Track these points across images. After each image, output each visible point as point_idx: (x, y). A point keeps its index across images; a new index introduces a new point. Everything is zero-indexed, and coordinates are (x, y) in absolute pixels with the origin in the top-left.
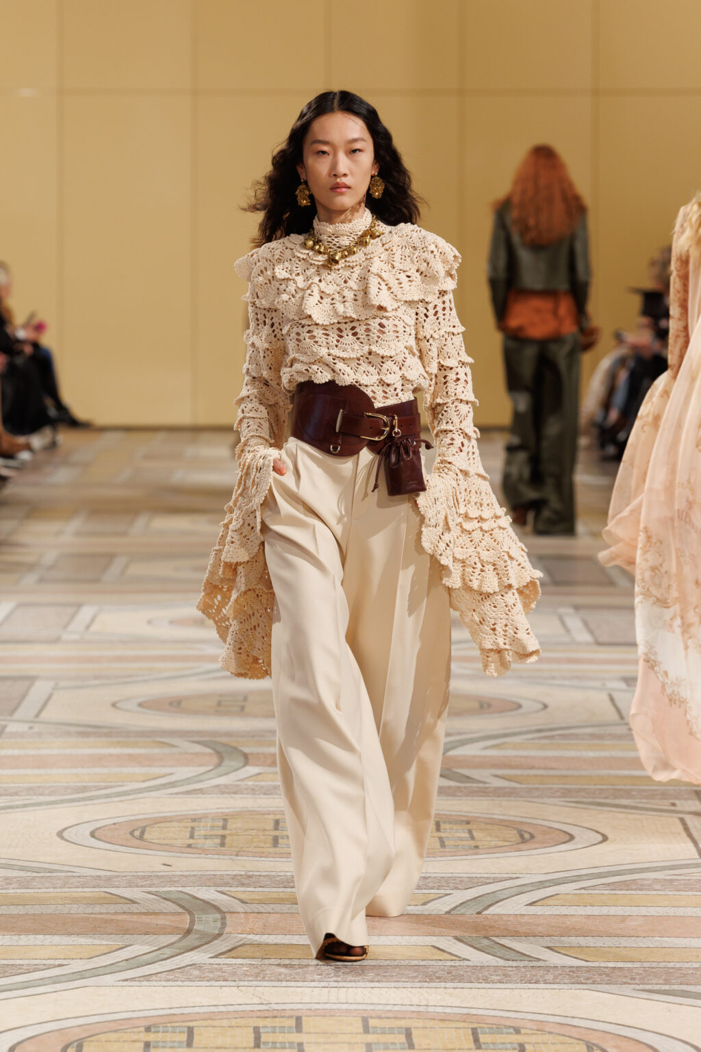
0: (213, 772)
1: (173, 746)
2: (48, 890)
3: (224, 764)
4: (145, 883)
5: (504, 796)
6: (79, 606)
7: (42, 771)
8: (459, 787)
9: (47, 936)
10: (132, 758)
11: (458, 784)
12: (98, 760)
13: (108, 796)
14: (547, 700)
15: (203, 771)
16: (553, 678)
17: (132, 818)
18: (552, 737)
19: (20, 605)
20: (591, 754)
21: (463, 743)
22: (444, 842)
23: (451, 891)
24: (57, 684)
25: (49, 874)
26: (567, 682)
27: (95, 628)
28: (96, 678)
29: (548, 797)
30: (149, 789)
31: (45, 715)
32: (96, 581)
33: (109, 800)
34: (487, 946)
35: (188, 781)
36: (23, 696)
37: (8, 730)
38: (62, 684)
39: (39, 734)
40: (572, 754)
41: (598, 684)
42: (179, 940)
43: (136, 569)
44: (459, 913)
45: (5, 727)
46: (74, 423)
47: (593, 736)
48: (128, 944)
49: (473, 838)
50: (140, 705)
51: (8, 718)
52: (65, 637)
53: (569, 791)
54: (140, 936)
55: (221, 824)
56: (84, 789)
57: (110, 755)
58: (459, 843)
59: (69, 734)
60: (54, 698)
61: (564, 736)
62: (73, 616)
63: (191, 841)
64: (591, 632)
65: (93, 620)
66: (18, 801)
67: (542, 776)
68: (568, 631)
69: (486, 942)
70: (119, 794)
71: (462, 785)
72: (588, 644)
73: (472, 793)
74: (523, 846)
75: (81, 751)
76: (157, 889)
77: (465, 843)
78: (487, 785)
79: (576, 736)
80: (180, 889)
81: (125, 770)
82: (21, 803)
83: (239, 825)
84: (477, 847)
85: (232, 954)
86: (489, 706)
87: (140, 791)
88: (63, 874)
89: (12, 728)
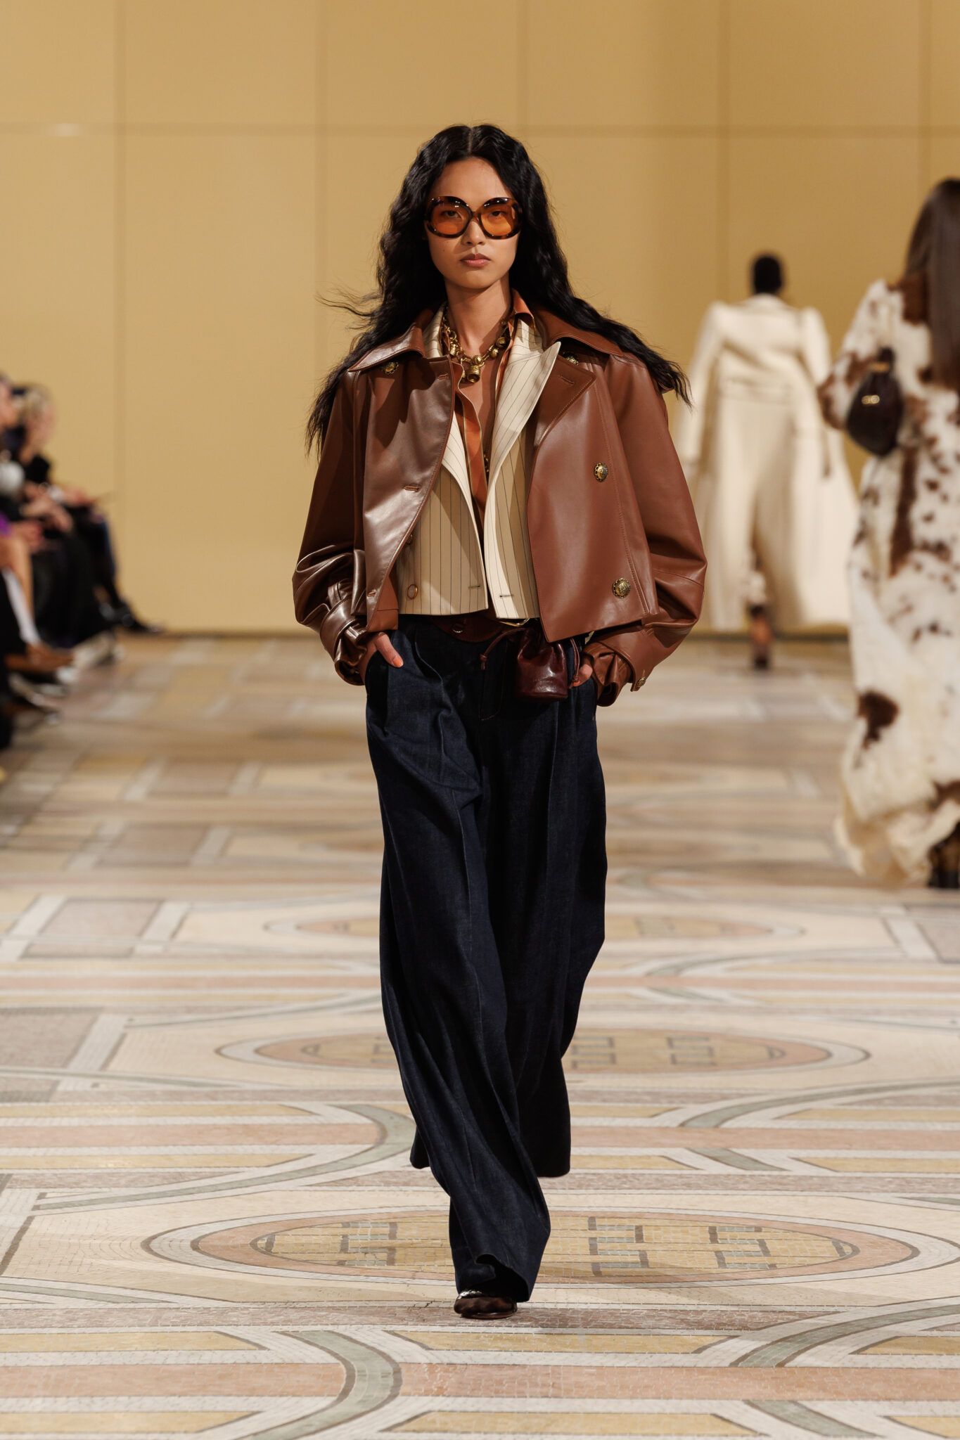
0: (374, 1151)
1: (311, 1113)
2: (132, 1329)
3: (388, 1140)
4: (276, 1319)
5: (810, 1190)
6: (160, 902)
7: (116, 1151)
8: (743, 1176)
9: (134, 1399)
10: (249, 1132)
11: (741, 1172)
12: (198, 1135)
13: (215, 1188)
14: (868, 1046)
15: (358, 1151)
16: (878, 1012)
17: (254, 1221)
18: (879, 1102)
19: (70, 901)
20: (939, 1127)
21: (746, 1110)
22: (723, 1259)
23: (738, 1332)
24: (131, 1020)
25: (132, 1306)
26: (899, 1019)
27: (183, 935)
28: (189, 1010)
29: (878, 1191)
30: (277, 1178)
31: (115, 1066)
32: (185, 864)
33: (218, 1194)
34: (794, 1414)
35: (335, 1165)
36: (82, 1039)
37: (60, 1088)
38: (139, 1020)
39: (108, 1095)
40: (912, 1126)
41: (945, 1022)
42: (332, 1406)
43: (243, 847)
44: (751, 1364)
45: (56, 1083)
46: (137, 628)
47: (940, 1100)
48: (255, 1409)
49: (766, 1252)
50: (258, 1051)
51: (61, 1070)
52: (141, 948)
53: (908, 1181)
54: (274, 1398)
55: (387, 1230)
56: (179, 1178)
57: (216, 1127)
58: (746, 1260)
59: (152, 1095)
60: (127, 1041)
61: (898, 1101)
62: (151, 919)
63: (343, 1256)
64: (932, 944)
65: (181, 924)
66: (80, 1195)
67: (866, 1159)
68: (896, 941)
69: (793, 1409)
70: (232, 1186)
71: (748, 1173)
72: (927, 961)
73: (762, 1185)
74: (842, 1265)
75: (171, 1121)
76: (296, 1328)
77: (756, 1259)
78: (784, 1173)
79: (916, 1101)
80: (330, 1328)
81: (240, 1149)
82: (86, 1198)
83: (414, 1232)
84: (773, 1266)
85: (412, 1425)
86: (783, 1054)
87: (263, 1180)
88: (154, 1305)
89: (67, 1085)
